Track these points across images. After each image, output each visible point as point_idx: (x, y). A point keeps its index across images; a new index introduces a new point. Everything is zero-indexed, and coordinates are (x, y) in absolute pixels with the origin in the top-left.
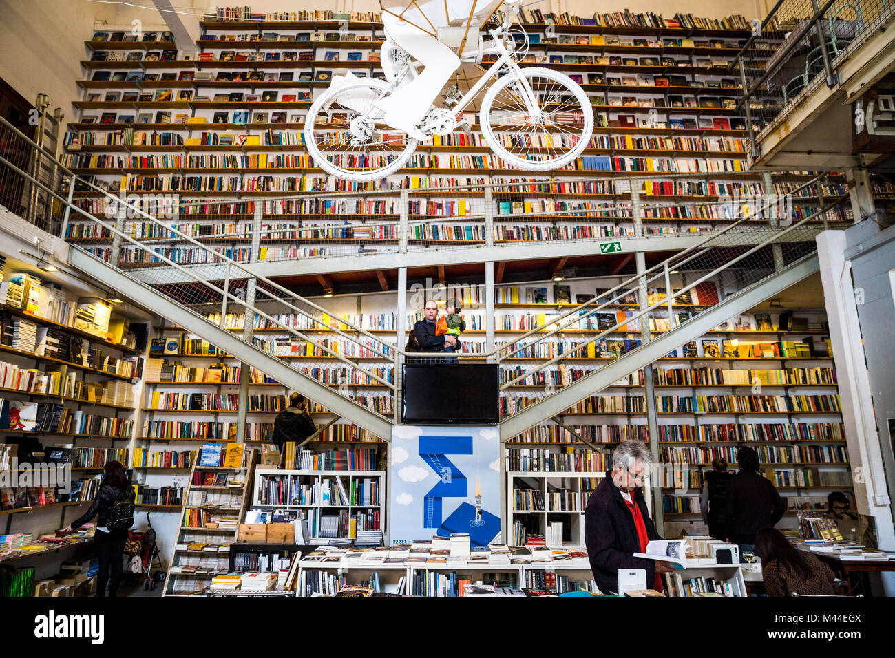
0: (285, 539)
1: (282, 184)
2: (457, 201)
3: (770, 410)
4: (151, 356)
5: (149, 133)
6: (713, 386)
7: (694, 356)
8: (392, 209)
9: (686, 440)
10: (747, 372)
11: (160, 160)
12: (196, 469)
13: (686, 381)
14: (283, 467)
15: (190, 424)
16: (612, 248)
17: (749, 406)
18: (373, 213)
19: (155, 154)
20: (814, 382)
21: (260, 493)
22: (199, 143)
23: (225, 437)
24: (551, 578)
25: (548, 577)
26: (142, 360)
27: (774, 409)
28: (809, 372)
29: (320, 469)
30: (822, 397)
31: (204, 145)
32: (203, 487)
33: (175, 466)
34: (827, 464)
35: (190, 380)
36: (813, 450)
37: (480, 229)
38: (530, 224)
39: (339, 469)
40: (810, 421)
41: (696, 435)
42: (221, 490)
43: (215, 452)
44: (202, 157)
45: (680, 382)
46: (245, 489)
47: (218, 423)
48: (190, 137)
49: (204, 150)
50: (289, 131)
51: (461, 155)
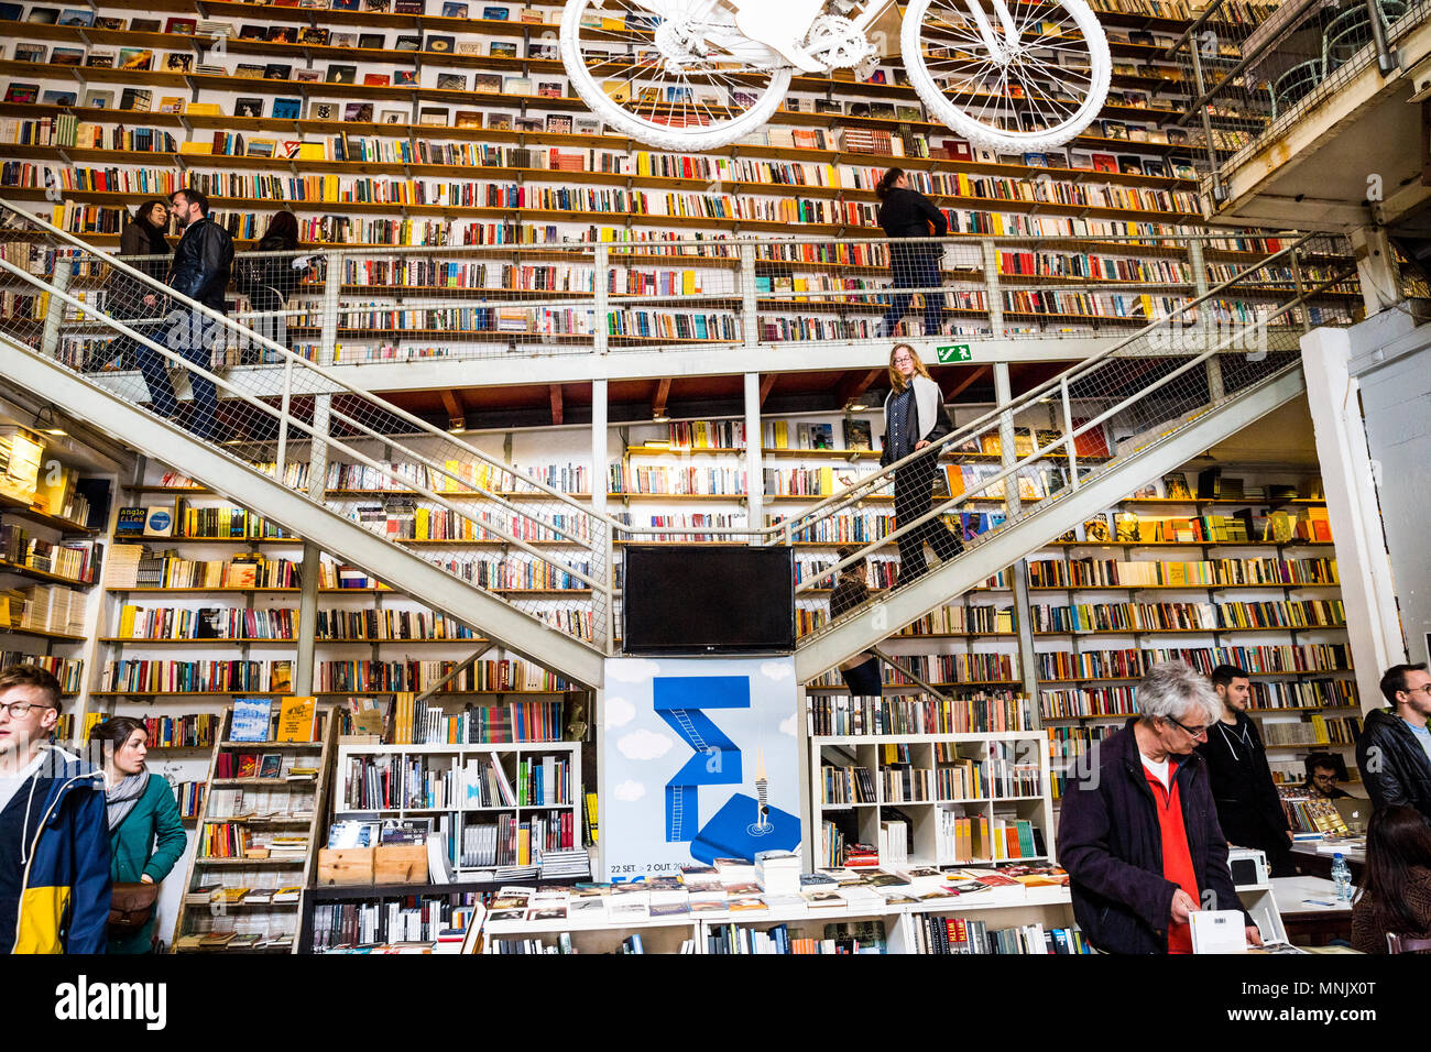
0: (409, 874)
1: (366, 231)
2: (679, 271)
3: (1189, 627)
4: (118, 540)
5: (109, 129)
6: (1103, 589)
7: (1071, 539)
8: (566, 283)
9: (1062, 677)
10: (1154, 566)
11: (133, 179)
12: (223, 749)
13: (1061, 580)
14: (390, 740)
15: (196, 666)
16: (956, 355)
17: (1158, 621)
18: (532, 287)
19: (123, 168)
20: (1254, 581)
21: (349, 788)
22: (208, 151)
23: (264, 687)
24: (956, 927)
25: (951, 926)
26: (100, 547)
27: (1196, 624)
28: (1247, 565)
29: (460, 741)
30: (1266, 604)
31: (218, 156)
32: (237, 781)
33: (167, 744)
34: (1275, 710)
35: (196, 583)
36: (1254, 690)
37: (720, 321)
38: (804, 316)
39: (495, 740)
40: (1249, 643)
41: (1078, 668)
42: (273, 785)
43: (258, 715)
44: (215, 176)
45: (1052, 582)
46: (319, 782)
47: (251, 663)
48: (189, 139)
49: (217, 166)
50: (378, 138)
51: (685, 194)
